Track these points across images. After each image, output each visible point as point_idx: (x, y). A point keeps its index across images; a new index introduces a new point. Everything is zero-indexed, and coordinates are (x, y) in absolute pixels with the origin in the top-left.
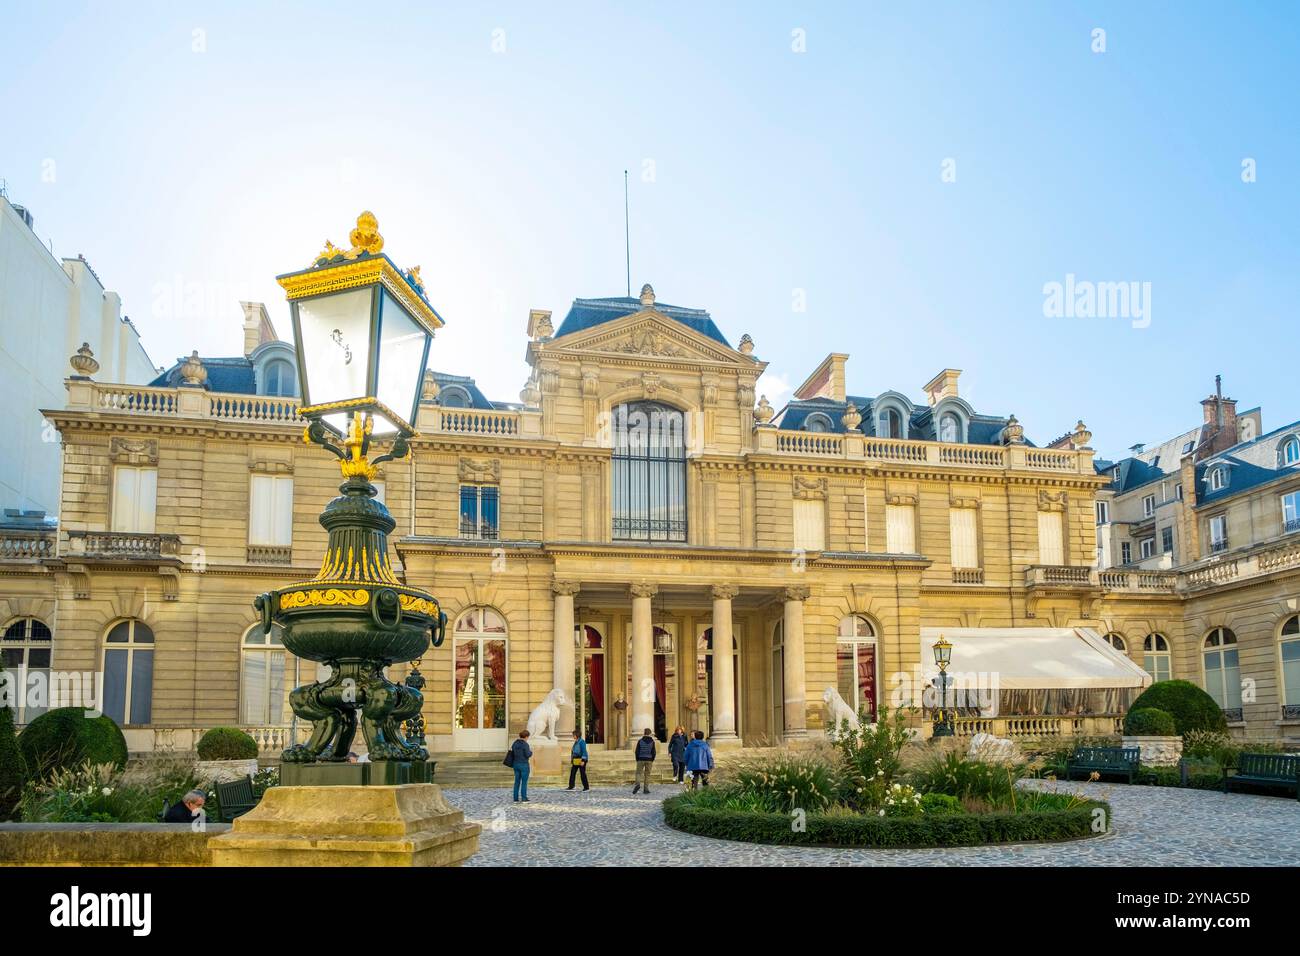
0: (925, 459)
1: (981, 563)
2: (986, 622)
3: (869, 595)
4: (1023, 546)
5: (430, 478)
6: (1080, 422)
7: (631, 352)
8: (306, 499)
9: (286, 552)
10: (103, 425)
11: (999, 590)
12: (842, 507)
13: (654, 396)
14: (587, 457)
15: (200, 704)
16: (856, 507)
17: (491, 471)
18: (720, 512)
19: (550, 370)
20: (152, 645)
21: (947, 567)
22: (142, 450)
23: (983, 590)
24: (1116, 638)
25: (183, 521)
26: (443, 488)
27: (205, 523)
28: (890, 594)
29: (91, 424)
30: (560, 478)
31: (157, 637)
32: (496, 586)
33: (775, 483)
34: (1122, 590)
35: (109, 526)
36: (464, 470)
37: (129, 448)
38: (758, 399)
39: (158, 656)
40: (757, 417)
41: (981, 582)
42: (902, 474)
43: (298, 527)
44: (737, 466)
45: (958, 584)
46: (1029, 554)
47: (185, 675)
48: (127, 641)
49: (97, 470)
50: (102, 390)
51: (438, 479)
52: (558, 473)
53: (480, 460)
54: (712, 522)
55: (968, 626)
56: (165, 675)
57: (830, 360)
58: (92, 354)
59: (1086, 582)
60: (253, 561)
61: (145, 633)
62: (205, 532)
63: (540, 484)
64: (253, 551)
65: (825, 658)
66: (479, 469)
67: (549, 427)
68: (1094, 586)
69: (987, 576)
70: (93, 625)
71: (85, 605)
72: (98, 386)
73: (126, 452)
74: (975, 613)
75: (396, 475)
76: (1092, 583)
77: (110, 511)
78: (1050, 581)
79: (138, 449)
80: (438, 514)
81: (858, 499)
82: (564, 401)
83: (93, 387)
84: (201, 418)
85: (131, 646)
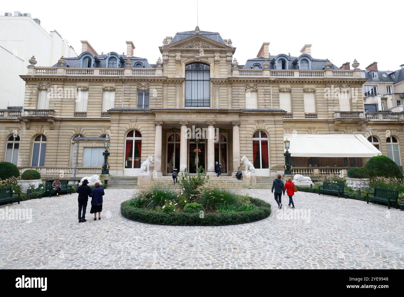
0: (294, 76)
1: (316, 111)
2: (319, 132)
3: (264, 124)
4: (332, 105)
5: (128, 89)
6: (355, 60)
7: (191, 47)
8: (92, 98)
9: (85, 113)
10: (36, 79)
11: (323, 121)
12: (263, 93)
13: (199, 61)
14: (176, 81)
15: (58, 160)
16: (268, 93)
17: (147, 87)
18: (221, 96)
19: (165, 55)
20: (46, 142)
21: (303, 113)
22: (46, 85)
23: (317, 121)
24: (374, 138)
25: (56, 105)
26: (132, 92)
27: (63, 106)
28: (272, 123)
29: (32, 79)
30: (169, 88)
31: (47, 140)
32: (138, 123)
33: (239, 86)
34: (376, 120)
35: (37, 108)
36: (138, 87)
37: (43, 85)
38: (233, 59)
39: (47, 145)
40: (232, 66)
41: (317, 118)
42: (284, 81)
43: (89, 106)
44: (225, 81)
45: (307, 119)
46: (335, 107)
47: (54, 151)
48: (40, 141)
49: (34, 92)
50: (37, 69)
51: (131, 90)
52: (168, 86)
53: (143, 84)
54: (217, 100)
55: (311, 134)
56: (49, 151)
57: (264, 44)
58: (35, 59)
59: (358, 117)
60: (76, 116)
61: (45, 138)
62: (63, 108)
63: (162, 90)
64: (76, 114)
65: (248, 145)
66: (143, 86)
67: (165, 72)
68: (361, 119)
69: (318, 116)
70: (30, 136)
71: (29, 131)
72: (36, 68)
73: (42, 86)
74: (314, 129)
75: (118, 89)
76: (361, 118)
77: (37, 103)
78: (343, 117)
79: (45, 85)
80: (130, 100)
81: (268, 91)
82: (170, 64)
83: (34, 68)
84: (62, 75)
85: (41, 142)
